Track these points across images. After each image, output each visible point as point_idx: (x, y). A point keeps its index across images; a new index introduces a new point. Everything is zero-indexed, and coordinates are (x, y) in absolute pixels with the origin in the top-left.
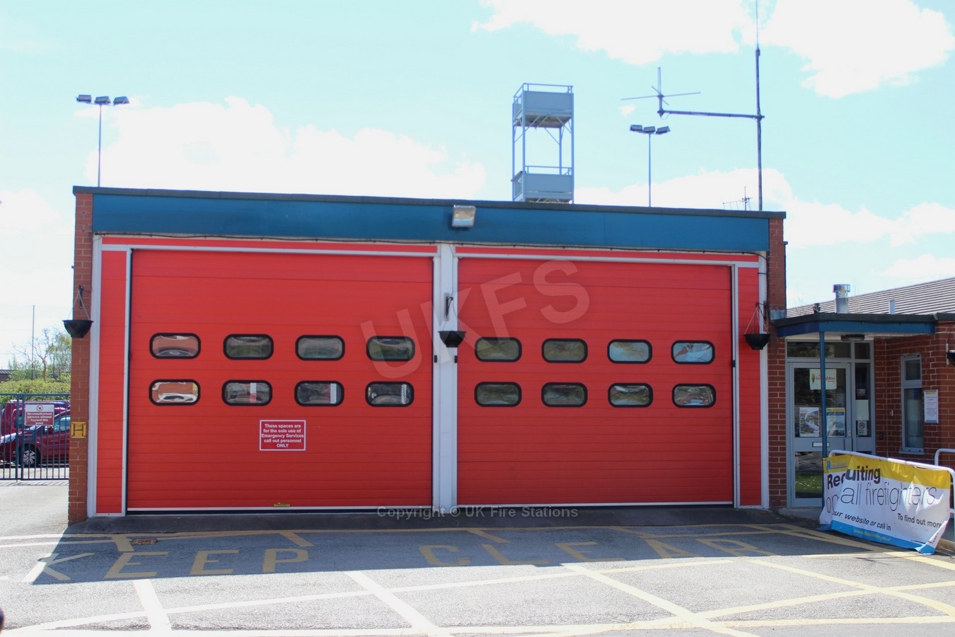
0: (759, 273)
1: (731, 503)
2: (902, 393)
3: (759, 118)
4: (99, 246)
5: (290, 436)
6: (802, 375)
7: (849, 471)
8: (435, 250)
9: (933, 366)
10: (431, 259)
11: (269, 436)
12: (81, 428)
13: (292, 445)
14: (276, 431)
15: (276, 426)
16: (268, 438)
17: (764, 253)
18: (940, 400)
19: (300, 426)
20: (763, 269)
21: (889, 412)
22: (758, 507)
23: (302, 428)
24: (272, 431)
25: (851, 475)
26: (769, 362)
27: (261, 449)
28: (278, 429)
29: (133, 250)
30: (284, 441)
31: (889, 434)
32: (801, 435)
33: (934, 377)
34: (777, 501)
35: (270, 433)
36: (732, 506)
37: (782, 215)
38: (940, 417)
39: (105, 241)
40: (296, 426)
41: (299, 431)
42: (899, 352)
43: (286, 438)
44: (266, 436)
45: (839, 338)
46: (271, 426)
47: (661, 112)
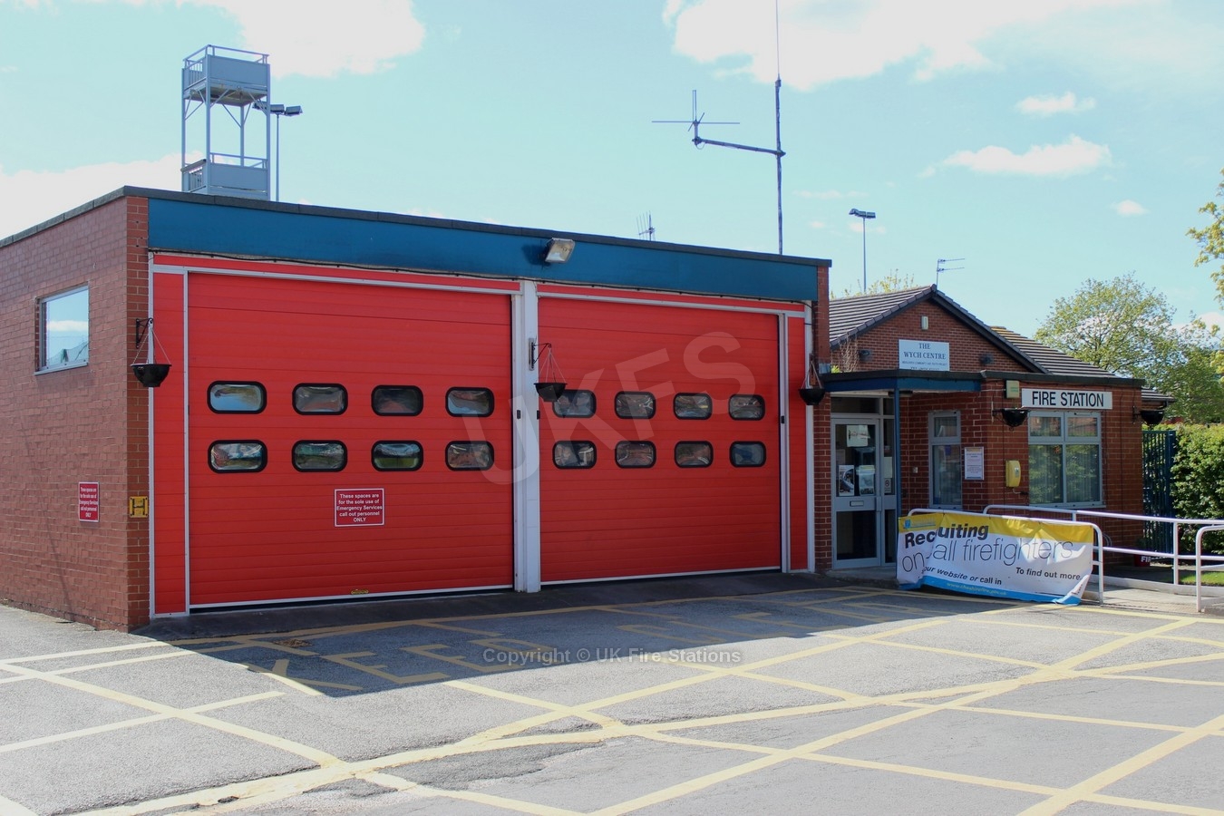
0: (805, 324)
1: (779, 568)
2: (930, 450)
3: (780, 154)
4: (154, 268)
5: (368, 508)
6: (841, 430)
7: (941, 529)
8: (517, 287)
9: (976, 423)
10: (509, 297)
11: (345, 509)
12: (141, 504)
13: (370, 519)
14: (352, 502)
15: (352, 496)
16: (344, 511)
17: (809, 303)
18: (986, 457)
19: (378, 496)
20: (809, 319)
21: (911, 469)
22: (804, 571)
23: (380, 498)
24: (348, 502)
25: (944, 533)
26: (815, 418)
27: (336, 525)
28: (354, 499)
29: (188, 273)
30: (361, 514)
31: (912, 491)
32: (841, 494)
33: (978, 434)
34: (822, 563)
35: (345, 505)
36: (780, 570)
37: (828, 263)
38: (986, 474)
39: (158, 261)
40: (374, 496)
41: (377, 501)
42: (930, 408)
43: (363, 511)
44: (342, 508)
45: (887, 394)
46: (347, 496)
47: (697, 140)
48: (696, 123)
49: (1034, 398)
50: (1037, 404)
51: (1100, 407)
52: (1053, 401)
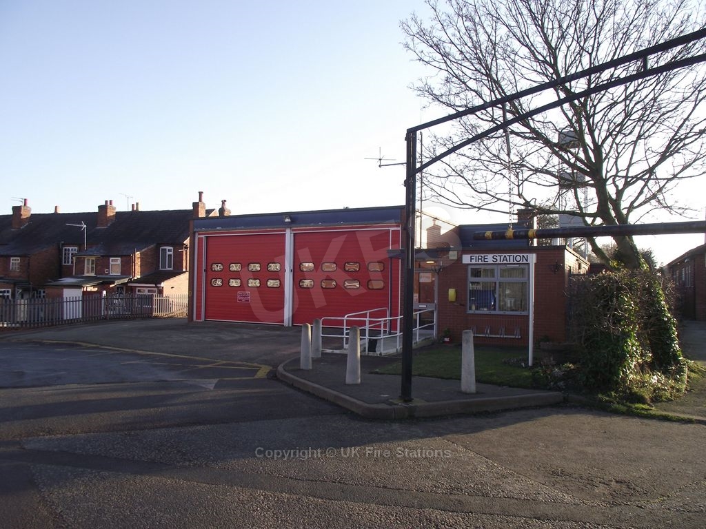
10: (284, 234)
13: (246, 300)
20: (401, 230)
23: (249, 295)
27: (238, 302)
29: (205, 237)
44: (239, 297)
47: (380, 166)
48: (380, 160)
49: (471, 259)
50: (473, 261)
51: (525, 262)
52: (486, 260)
